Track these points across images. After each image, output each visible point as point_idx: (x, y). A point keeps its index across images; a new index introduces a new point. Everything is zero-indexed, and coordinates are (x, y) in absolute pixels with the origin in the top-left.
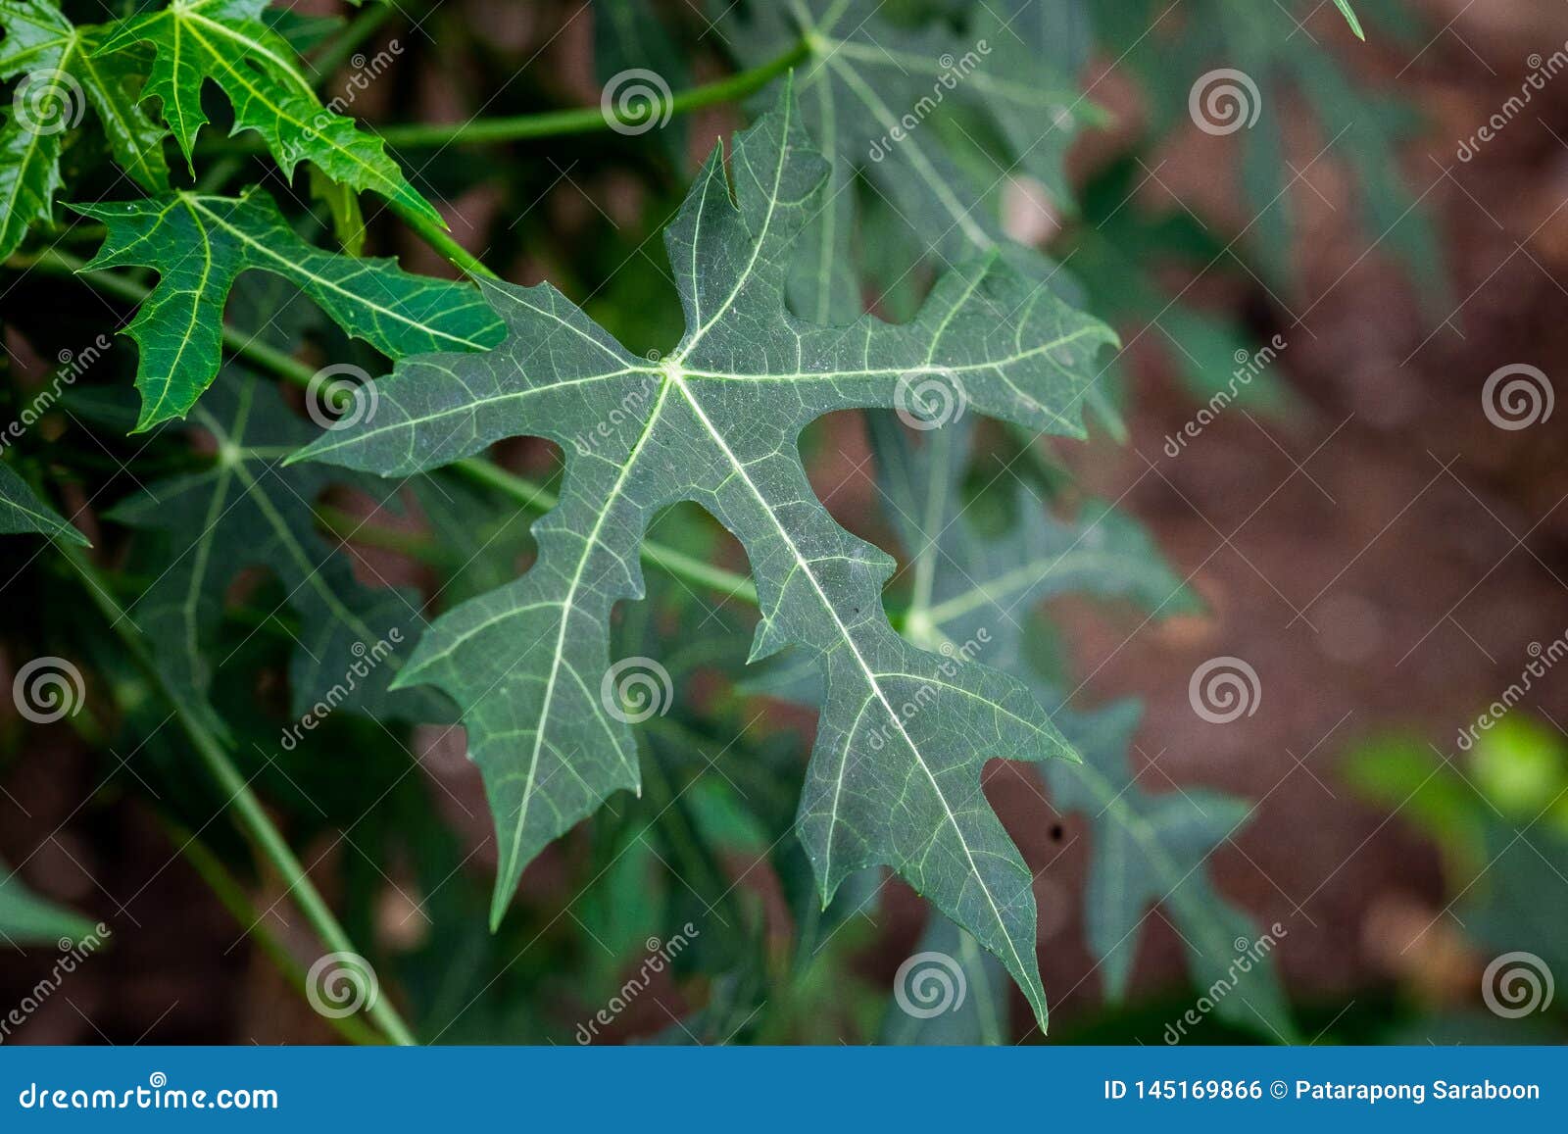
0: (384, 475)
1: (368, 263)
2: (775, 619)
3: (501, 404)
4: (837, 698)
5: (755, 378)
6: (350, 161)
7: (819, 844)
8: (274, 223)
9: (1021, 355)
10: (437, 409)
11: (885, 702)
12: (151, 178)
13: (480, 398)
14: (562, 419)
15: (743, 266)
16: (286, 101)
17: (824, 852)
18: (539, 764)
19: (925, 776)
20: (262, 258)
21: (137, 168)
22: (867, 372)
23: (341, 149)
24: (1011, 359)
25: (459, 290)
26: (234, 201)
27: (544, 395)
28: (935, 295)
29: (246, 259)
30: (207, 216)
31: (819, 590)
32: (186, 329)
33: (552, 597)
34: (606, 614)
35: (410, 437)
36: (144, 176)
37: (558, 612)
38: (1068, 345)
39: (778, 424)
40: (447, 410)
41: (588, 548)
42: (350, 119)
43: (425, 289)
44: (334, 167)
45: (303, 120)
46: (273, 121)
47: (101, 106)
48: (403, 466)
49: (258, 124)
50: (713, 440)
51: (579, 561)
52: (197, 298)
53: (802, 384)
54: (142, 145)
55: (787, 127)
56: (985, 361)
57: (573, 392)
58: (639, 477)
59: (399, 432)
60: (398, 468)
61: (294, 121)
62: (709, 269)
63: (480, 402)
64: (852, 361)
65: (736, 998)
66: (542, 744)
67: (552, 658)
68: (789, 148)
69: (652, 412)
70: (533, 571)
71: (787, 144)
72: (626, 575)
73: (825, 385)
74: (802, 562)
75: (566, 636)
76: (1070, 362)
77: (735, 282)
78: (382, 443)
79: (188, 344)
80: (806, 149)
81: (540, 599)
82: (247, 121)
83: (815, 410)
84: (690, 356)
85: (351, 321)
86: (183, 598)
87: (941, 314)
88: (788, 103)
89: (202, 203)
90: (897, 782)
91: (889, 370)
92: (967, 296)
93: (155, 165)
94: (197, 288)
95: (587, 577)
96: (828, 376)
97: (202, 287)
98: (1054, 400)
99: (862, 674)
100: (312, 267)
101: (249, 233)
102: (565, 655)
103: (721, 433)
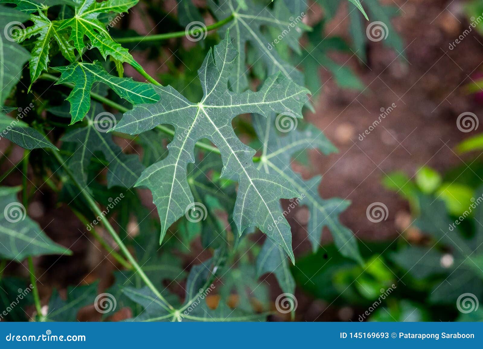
0: (131, 135)
1: (125, 79)
2: (227, 167)
3: (159, 116)
4: (242, 185)
5: (221, 107)
6: (120, 55)
7: (238, 221)
8: (102, 70)
9: (286, 98)
10: (143, 118)
11: (254, 186)
12: (71, 59)
13: (154, 115)
14: (174, 119)
15: (217, 79)
16: (104, 40)
17: (240, 223)
18: (170, 204)
19: (264, 203)
20: (99, 78)
21: (68, 56)
22: (248, 104)
23: (118, 52)
24: (284, 99)
25: (148, 85)
26: (92, 64)
27: (169, 113)
28: (265, 84)
29: (95, 79)
30: (85, 68)
31: (237, 159)
32: (81, 98)
33: (172, 163)
34: (186, 167)
35: (137, 125)
36: (69, 58)
37: (174, 167)
38: (298, 95)
39: (226, 118)
40: (146, 118)
41: (181, 151)
42: (120, 44)
43: (139, 85)
44: (116, 56)
45: (108, 45)
46: (101, 45)
47: (58, 42)
48: (135, 132)
49: (97, 46)
50: (211, 123)
51: (179, 154)
52: (84, 90)
53: (232, 108)
54: (68, 51)
55: (227, 43)
56: (277, 100)
57: (176, 112)
58: (193, 133)
59: (134, 124)
60: (134, 132)
61: (106, 45)
62: (209, 80)
63: (154, 116)
64: (244, 101)
65: (220, 255)
66: (171, 199)
67: (173, 178)
68: (228, 49)
69: (196, 116)
70: (168, 157)
71: (228, 48)
72: (190, 157)
73: (238, 108)
74: (233, 152)
75: (176, 172)
76: (299, 99)
77: (215, 83)
78: (130, 127)
79: (82, 102)
80: (232, 49)
81: (170, 164)
82: (94, 45)
83: (236, 114)
84: (205, 102)
85: (121, 94)
86: (80, 160)
87: (266, 88)
88: (228, 37)
89: (84, 65)
90: (257, 205)
91: (254, 103)
92: (273, 84)
93: (72, 56)
94: (84, 87)
95: (181, 158)
96: (239, 105)
97: (85, 87)
98: (294, 109)
99: (248, 179)
100: (112, 80)
101: (96, 72)
102: (176, 177)
103: (213, 121)
